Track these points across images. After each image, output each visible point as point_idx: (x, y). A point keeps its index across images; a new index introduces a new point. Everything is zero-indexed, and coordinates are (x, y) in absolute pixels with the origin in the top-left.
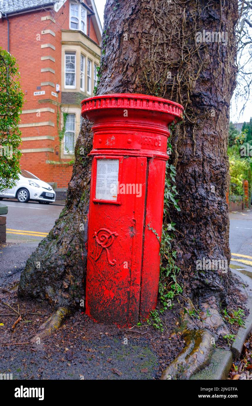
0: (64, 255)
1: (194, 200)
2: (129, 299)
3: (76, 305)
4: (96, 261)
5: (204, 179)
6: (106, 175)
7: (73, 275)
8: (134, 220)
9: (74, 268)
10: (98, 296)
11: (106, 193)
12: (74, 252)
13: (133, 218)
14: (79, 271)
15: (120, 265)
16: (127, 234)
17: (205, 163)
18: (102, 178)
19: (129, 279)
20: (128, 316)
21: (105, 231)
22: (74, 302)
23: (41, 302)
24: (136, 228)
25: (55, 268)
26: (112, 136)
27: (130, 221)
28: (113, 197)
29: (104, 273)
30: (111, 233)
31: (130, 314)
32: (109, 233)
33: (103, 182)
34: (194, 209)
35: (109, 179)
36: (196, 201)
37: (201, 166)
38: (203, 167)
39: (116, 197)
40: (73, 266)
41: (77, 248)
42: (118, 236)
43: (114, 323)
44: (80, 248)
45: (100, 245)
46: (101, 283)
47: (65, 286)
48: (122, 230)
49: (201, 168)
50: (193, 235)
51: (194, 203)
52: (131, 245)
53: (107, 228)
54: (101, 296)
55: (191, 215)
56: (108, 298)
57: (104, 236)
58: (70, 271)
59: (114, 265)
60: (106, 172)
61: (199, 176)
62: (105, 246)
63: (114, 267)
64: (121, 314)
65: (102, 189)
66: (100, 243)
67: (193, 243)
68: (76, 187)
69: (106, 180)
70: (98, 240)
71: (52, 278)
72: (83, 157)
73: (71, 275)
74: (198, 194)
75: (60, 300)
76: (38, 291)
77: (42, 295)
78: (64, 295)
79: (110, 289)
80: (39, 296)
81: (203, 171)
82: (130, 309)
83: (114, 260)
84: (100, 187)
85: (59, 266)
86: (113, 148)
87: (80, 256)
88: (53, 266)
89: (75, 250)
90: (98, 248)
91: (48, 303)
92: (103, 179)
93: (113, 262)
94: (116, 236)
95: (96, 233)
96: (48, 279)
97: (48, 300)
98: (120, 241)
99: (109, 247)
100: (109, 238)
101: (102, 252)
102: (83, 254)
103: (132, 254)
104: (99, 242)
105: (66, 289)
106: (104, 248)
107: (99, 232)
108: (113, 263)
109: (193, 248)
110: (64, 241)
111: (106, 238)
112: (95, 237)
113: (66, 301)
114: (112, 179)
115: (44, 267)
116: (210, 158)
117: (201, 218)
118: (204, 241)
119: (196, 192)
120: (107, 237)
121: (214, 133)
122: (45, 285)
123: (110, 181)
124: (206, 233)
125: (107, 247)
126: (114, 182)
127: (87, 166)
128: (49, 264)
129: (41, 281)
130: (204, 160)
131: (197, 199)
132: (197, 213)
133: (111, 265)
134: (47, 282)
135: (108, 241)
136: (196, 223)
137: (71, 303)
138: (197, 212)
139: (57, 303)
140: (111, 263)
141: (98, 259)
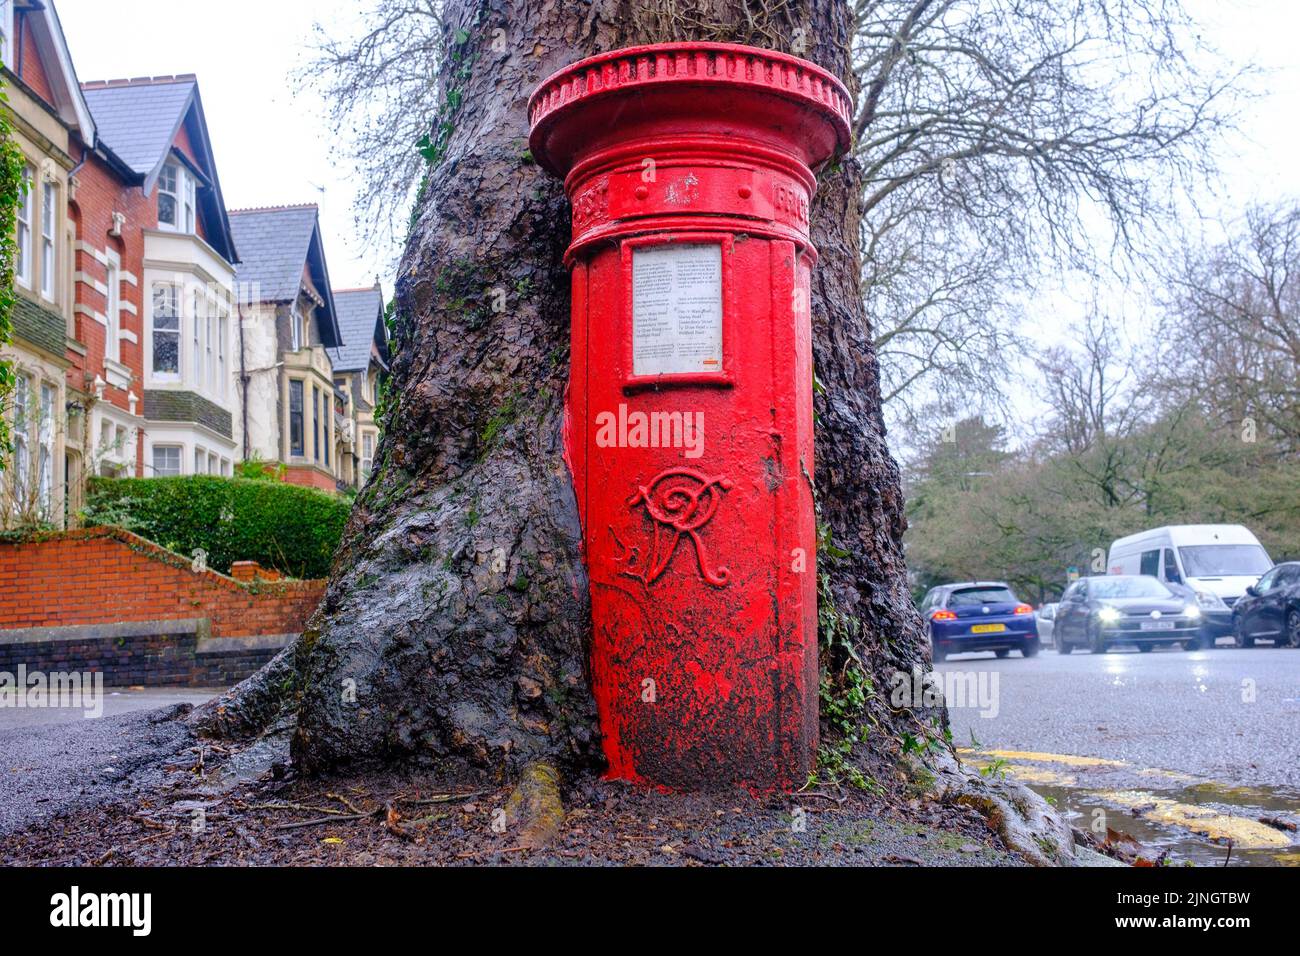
0: (500, 591)
1: (830, 434)
2: (778, 695)
3: (578, 751)
4: (652, 583)
5: (842, 377)
6: (673, 298)
7: (547, 653)
8: (776, 437)
9: (551, 628)
10: (672, 700)
11: (676, 353)
12: (541, 577)
13: (772, 431)
14: (570, 639)
15: (743, 584)
16: (757, 481)
17: (837, 330)
18: (657, 309)
19: (774, 628)
20: (778, 753)
21: (683, 475)
22: (573, 742)
23: (431, 767)
24: (784, 460)
25: (479, 636)
26: (687, 175)
27: (764, 439)
28: (706, 363)
29: (689, 617)
30: (708, 480)
31: (786, 747)
32: (701, 482)
33: (661, 318)
34: (835, 457)
35: (684, 307)
36: (837, 437)
37: (827, 337)
38: (832, 339)
39: (716, 362)
40: (544, 624)
41: (547, 564)
42: (730, 488)
43: (739, 782)
44: (560, 559)
45: (669, 525)
46: (680, 654)
47: (531, 691)
48: (741, 467)
49: (829, 344)
50: (841, 539)
51: (833, 442)
52: (771, 515)
53: (691, 467)
54: (685, 696)
55: (830, 476)
56: (710, 701)
57: (680, 494)
58: (532, 641)
59: (724, 586)
60: (674, 285)
61: (829, 364)
62: (685, 527)
63: (726, 591)
64: (758, 750)
65: (661, 343)
66: (669, 520)
67: (849, 563)
68: (449, 398)
69: (676, 314)
70: (656, 511)
71: (472, 673)
72: (470, 297)
73: (541, 655)
74: (838, 415)
75: (520, 739)
76: (417, 727)
77: (432, 740)
78: (529, 723)
79: (717, 669)
80: (421, 746)
81: (835, 351)
82: (784, 730)
83: (722, 568)
84: (651, 338)
85: (496, 628)
86: (694, 210)
87: (566, 590)
88: (469, 627)
89: (541, 569)
90: (657, 538)
91: (469, 762)
92: (662, 309)
93: (722, 575)
94: (725, 489)
95: (644, 490)
96: (453, 679)
97: (467, 751)
98: (738, 506)
99: (704, 525)
100: (700, 498)
101: (675, 549)
102: (573, 582)
103: (777, 543)
104: (659, 516)
105: (537, 698)
106: (686, 534)
107: (658, 483)
108: (721, 581)
109: (852, 573)
110: (482, 550)
111: (688, 498)
112: (643, 501)
113: (543, 740)
114: (696, 307)
115: (429, 640)
116: (847, 317)
117: (857, 488)
118: (875, 555)
119: (829, 411)
120: (695, 495)
121: (841, 247)
122: (447, 701)
123: (691, 314)
124: (874, 534)
125: (696, 529)
126: (707, 317)
127: (488, 324)
128: (452, 626)
129: (423, 692)
130: (832, 319)
131: (838, 431)
132: (846, 470)
133: (716, 587)
134: (450, 687)
135: (698, 507)
136: (844, 503)
137: (561, 745)
138: (843, 467)
139: (513, 751)
140: (713, 577)
141: (661, 574)
